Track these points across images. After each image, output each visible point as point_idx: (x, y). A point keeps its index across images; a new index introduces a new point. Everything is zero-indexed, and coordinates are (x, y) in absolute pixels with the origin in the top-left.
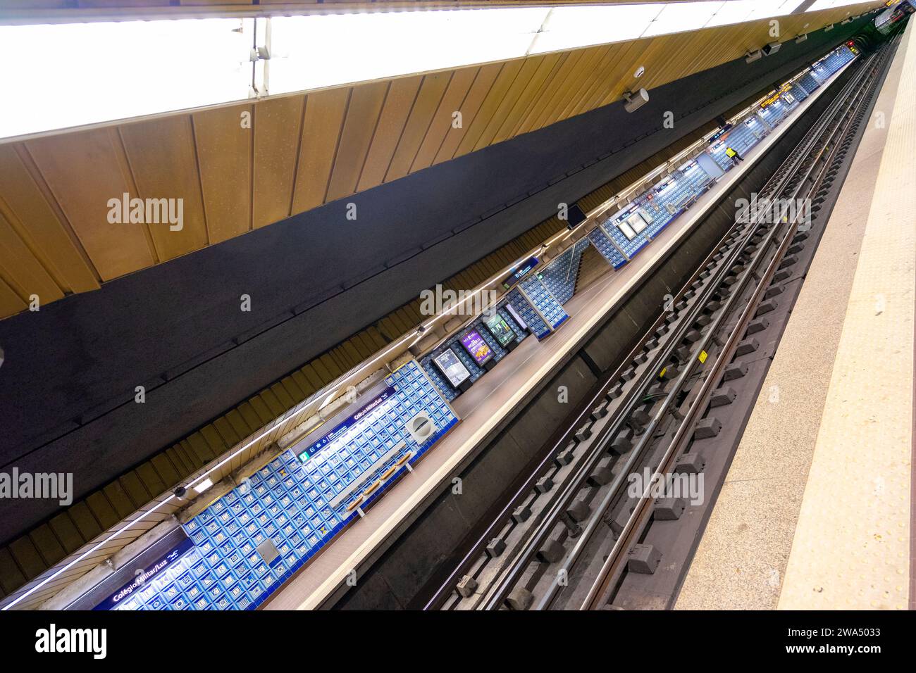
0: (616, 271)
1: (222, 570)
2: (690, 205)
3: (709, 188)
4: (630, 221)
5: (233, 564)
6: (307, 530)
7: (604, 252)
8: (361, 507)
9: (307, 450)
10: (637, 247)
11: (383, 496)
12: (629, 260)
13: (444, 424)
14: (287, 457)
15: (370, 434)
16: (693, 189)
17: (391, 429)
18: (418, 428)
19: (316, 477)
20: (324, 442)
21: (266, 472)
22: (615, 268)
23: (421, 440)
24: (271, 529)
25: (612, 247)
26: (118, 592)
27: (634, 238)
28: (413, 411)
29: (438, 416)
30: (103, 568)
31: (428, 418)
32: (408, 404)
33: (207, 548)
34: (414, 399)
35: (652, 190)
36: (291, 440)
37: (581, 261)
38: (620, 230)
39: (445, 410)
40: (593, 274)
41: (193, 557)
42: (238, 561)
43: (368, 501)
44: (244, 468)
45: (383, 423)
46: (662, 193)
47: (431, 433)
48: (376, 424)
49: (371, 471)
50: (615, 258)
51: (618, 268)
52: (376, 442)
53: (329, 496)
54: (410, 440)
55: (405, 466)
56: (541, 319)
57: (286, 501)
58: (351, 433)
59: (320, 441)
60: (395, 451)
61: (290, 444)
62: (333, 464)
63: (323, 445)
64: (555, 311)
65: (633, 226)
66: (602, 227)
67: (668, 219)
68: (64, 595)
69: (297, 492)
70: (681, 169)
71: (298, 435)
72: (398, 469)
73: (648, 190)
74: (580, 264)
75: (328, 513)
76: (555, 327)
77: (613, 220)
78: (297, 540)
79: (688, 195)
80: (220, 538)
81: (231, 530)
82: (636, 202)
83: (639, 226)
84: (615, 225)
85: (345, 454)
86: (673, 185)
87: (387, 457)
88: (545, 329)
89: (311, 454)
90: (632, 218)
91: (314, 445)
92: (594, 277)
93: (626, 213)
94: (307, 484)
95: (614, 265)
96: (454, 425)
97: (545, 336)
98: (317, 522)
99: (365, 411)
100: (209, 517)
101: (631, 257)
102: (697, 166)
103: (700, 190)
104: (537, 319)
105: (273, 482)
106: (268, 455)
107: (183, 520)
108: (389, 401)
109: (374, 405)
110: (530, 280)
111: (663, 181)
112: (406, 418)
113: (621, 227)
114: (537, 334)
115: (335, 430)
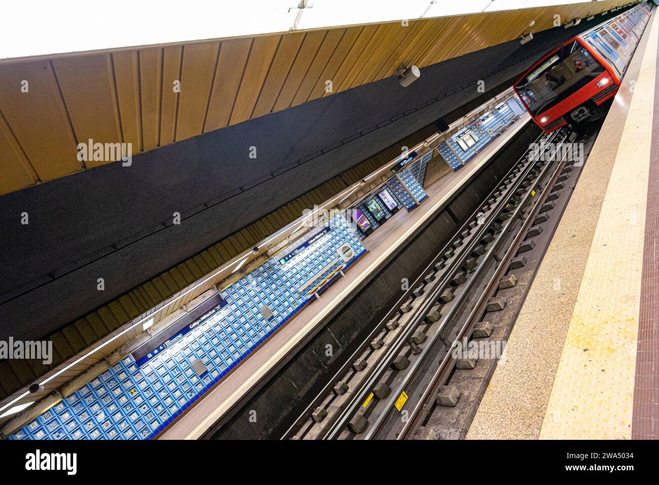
0: (454, 172)
1: (243, 320)
2: (503, 131)
3: (515, 121)
4: (464, 139)
5: (249, 317)
6: (286, 304)
7: (447, 159)
8: (318, 292)
9: (284, 258)
10: (469, 156)
11: (327, 289)
12: (464, 164)
13: (359, 252)
14: (272, 262)
15: (317, 253)
16: (504, 121)
17: (329, 252)
18: (344, 253)
19: (289, 275)
20: (292, 255)
21: (261, 269)
22: (454, 169)
23: (347, 260)
24: (267, 301)
25: (453, 155)
26: (192, 323)
27: (467, 151)
28: (341, 243)
29: (355, 247)
30: (181, 311)
31: (350, 247)
32: (337, 238)
33: (234, 307)
34: (341, 235)
35: (478, 120)
36: (273, 252)
37: (426, 168)
38: (458, 144)
39: (359, 244)
40: (436, 176)
41: (227, 310)
42: (251, 316)
43: (321, 289)
44: (250, 265)
45: (325, 248)
46: (485, 122)
47: (352, 257)
48: (320, 248)
49: (319, 275)
50: (454, 163)
51: (456, 170)
52: (321, 258)
53: (297, 286)
54: (340, 259)
55: (339, 273)
56: (411, 197)
57: (274, 286)
58: (307, 252)
59: (291, 254)
60: (332, 264)
61: (273, 254)
62: (298, 268)
63: (293, 256)
64: (420, 192)
65: (467, 143)
66: (447, 142)
67: (488, 140)
68: (163, 323)
69: (279, 282)
70: (497, 107)
71: (277, 250)
72: (336, 273)
73: (476, 119)
74: (426, 170)
75: (297, 296)
76: (420, 202)
77: (454, 137)
78: (281, 309)
79: (501, 125)
80: (240, 302)
81: (246, 298)
82: (468, 127)
83: (471, 143)
84: (455, 141)
85: (304, 264)
86: (492, 118)
87: (328, 268)
88: (413, 203)
89: (286, 261)
90: (466, 137)
91: (288, 256)
92: (436, 179)
93: (462, 134)
94: (284, 278)
95: (454, 168)
96: (365, 253)
97: (413, 208)
98: (291, 299)
99: (314, 239)
100: (233, 290)
101: (465, 162)
102: (507, 107)
103: (509, 123)
104: (408, 197)
105: (266, 274)
106: (262, 259)
107: (220, 289)
108: (327, 235)
109: (319, 236)
110: (404, 171)
111: (485, 115)
112: (337, 246)
113: (459, 142)
114: (407, 207)
115: (299, 248)
